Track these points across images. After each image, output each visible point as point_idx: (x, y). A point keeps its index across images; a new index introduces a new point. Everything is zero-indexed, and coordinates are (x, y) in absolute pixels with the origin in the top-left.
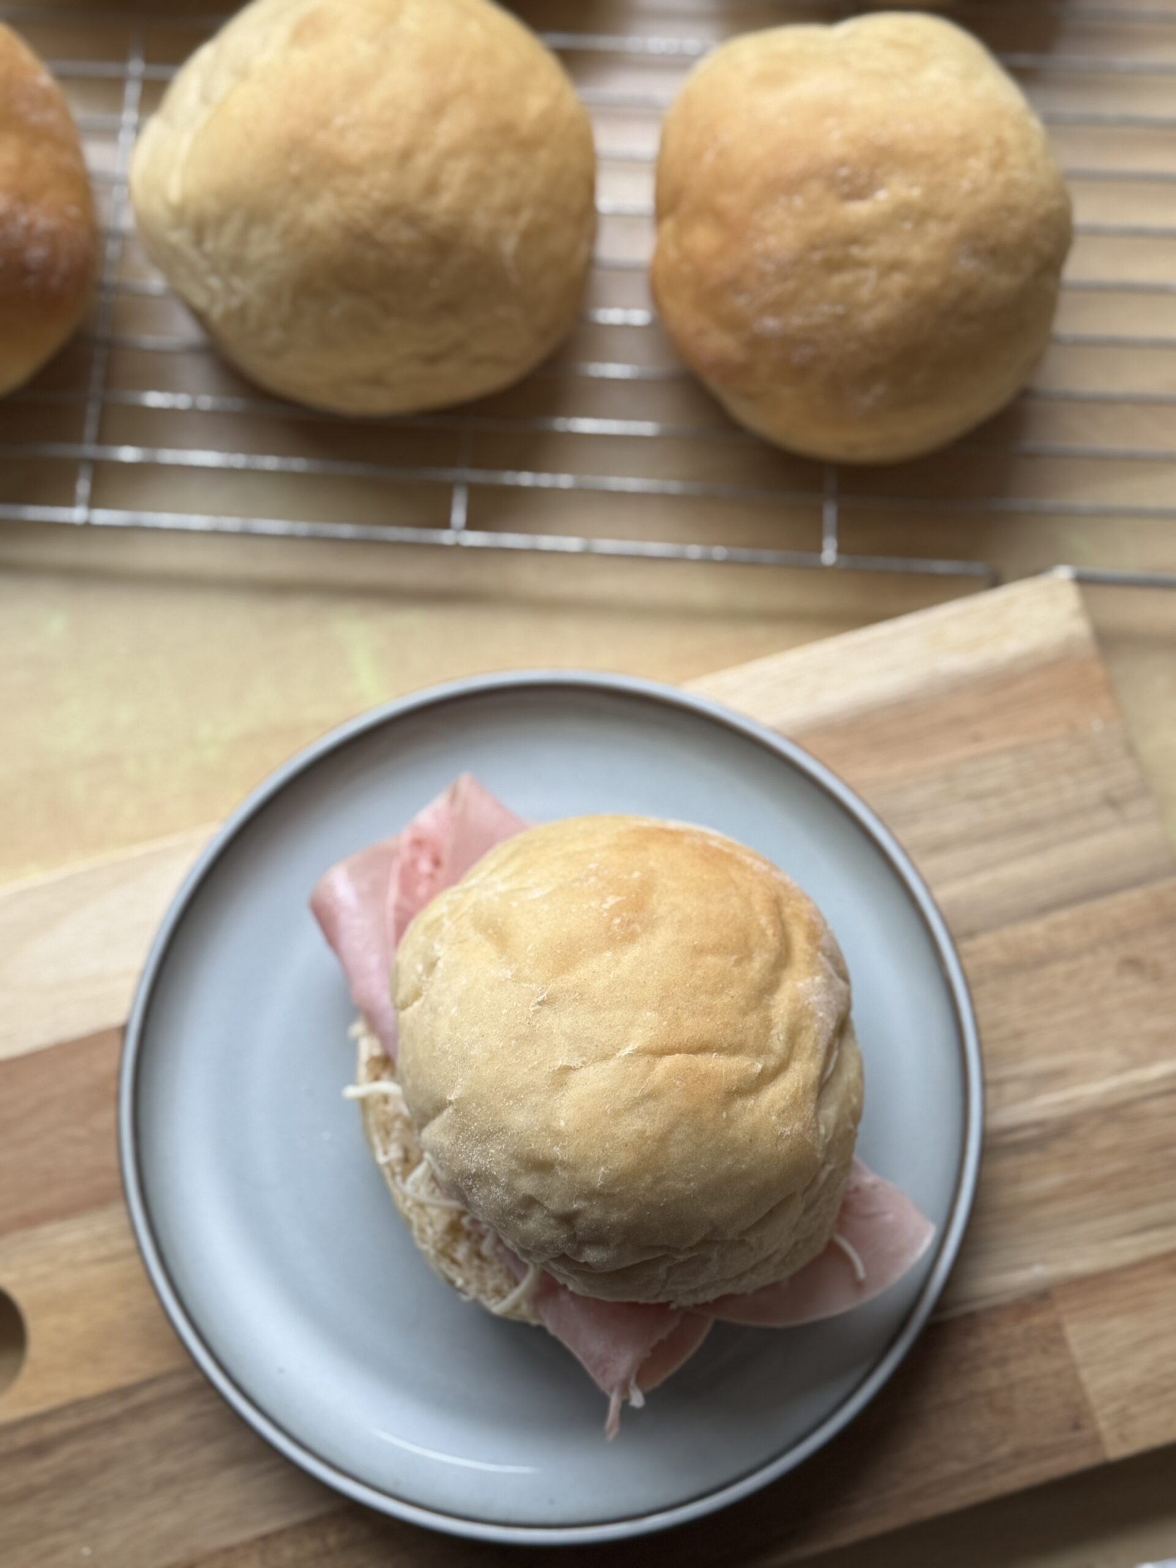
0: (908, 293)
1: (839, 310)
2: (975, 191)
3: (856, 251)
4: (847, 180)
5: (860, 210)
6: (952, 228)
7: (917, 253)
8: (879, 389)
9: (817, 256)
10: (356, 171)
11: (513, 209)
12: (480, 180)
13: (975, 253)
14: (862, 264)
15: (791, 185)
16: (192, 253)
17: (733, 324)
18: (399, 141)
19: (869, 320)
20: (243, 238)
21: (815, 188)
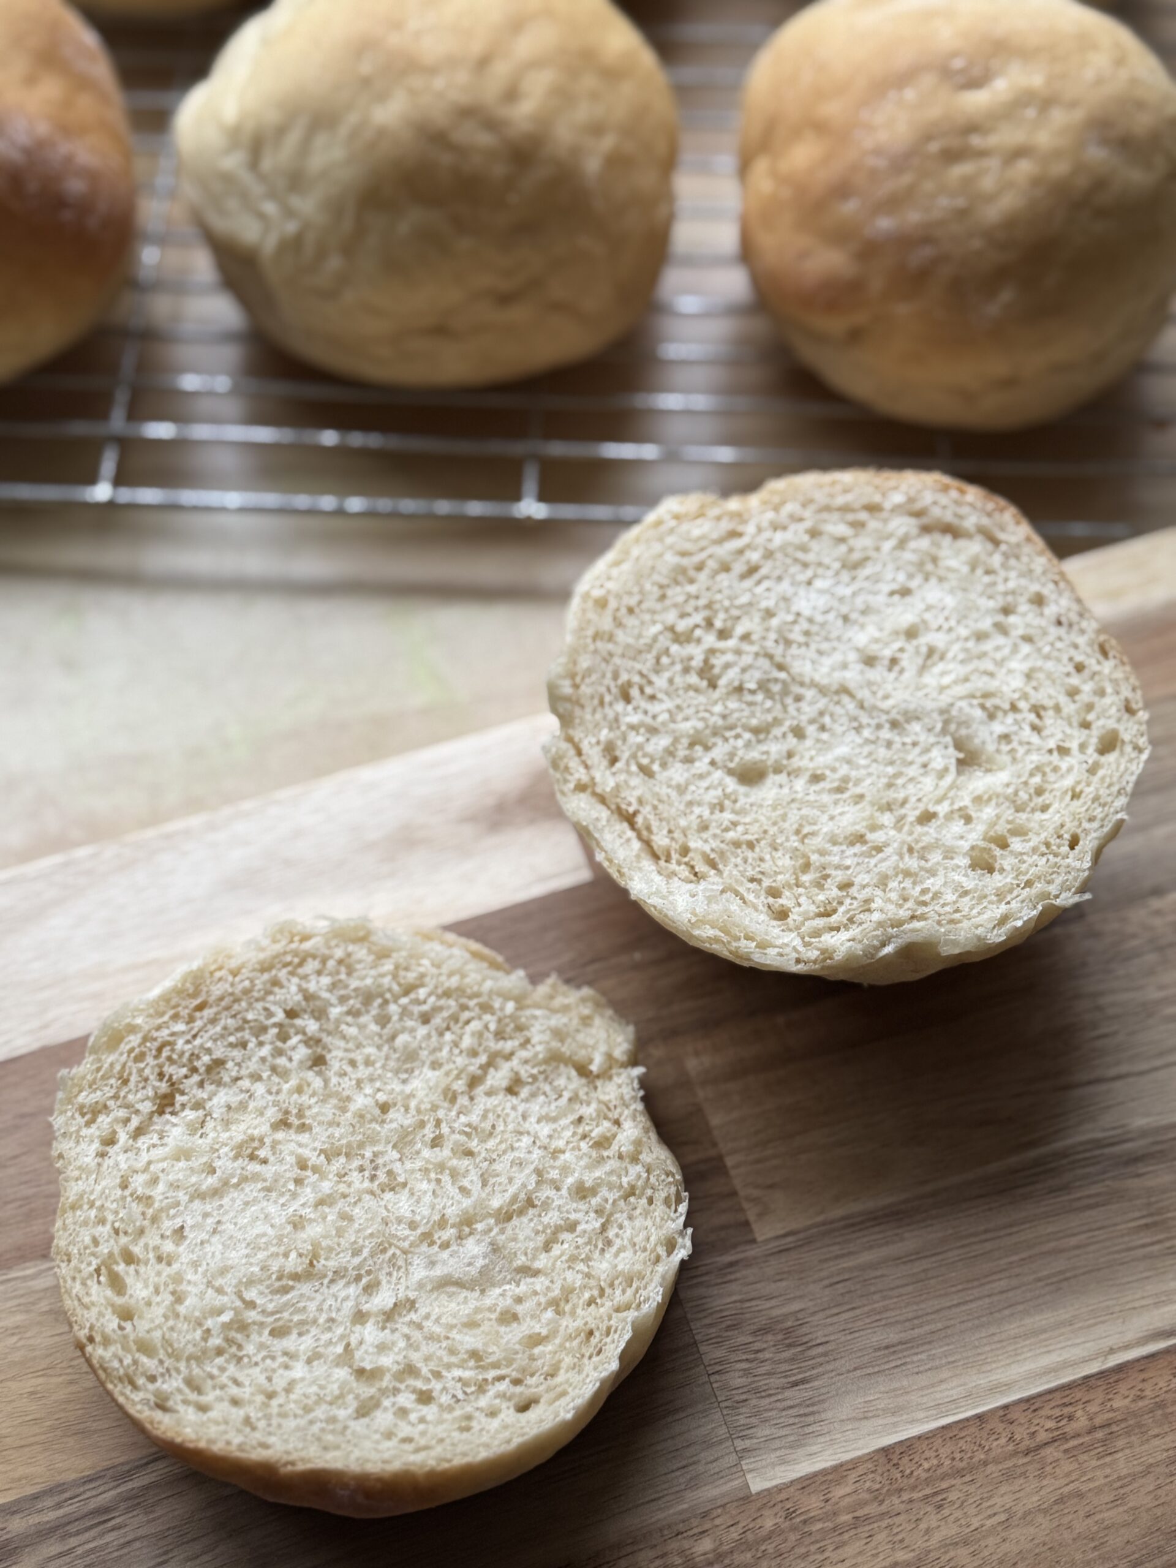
0: (1036, 181)
1: (960, 202)
2: (1099, 81)
3: (976, 141)
4: (961, 71)
5: (977, 100)
6: (1078, 115)
7: (1043, 139)
8: (1006, 295)
9: (934, 147)
10: (432, 71)
11: (597, 129)
12: (562, 95)
13: (1104, 142)
14: (982, 154)
15: (903, 79)
16: (247, 178)
17: (840, 236)
18: (477, 47)
19: (993, 213)
20: (305, 148)
21: (928, 81)
